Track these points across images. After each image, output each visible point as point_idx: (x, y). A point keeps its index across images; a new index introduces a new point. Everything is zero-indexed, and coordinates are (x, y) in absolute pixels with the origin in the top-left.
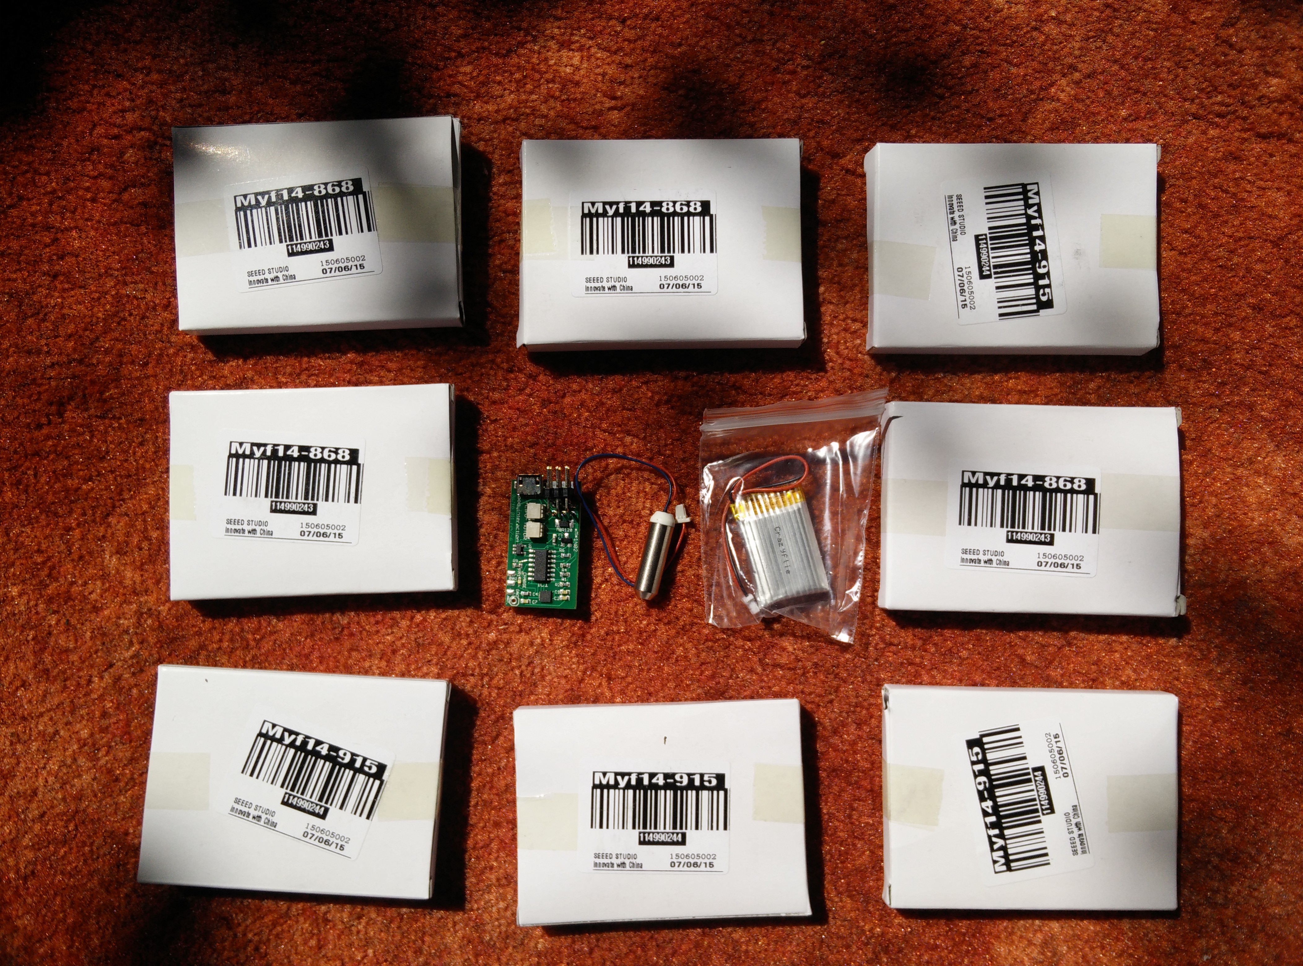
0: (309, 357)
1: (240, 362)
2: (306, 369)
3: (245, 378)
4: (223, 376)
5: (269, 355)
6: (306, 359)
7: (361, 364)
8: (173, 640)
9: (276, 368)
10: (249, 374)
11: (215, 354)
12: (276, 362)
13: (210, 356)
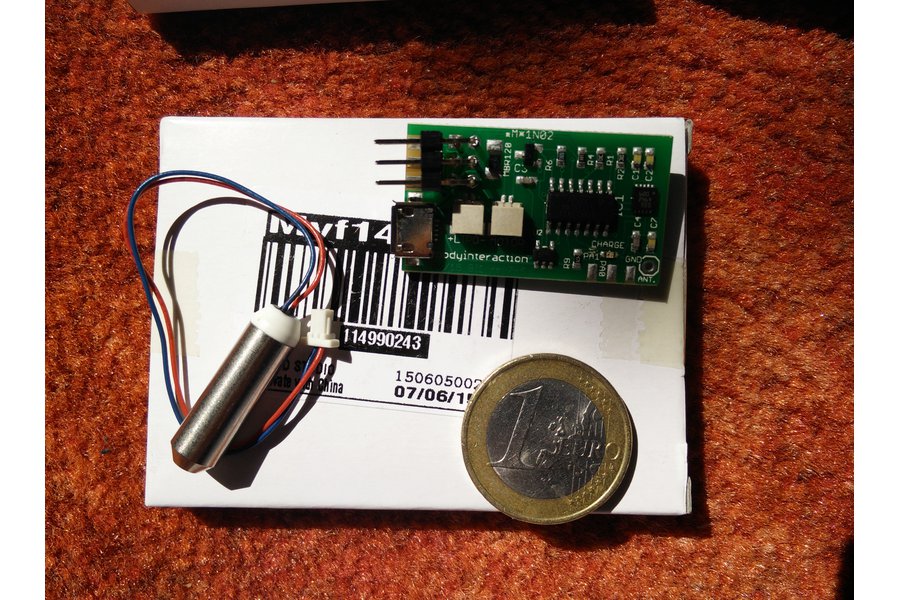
0: (340, 51)
1: (223, 61)
2: (336, 72)
3: (230, 89)
4: (194, 87)
5: (272, 47)
6: (333, 54)
7: (430, 61)
8: (112, 551)
9: (284, 70)
10: (238, 82)
11: (179, 49)
12: (284, 59)
13: (170, 52)
